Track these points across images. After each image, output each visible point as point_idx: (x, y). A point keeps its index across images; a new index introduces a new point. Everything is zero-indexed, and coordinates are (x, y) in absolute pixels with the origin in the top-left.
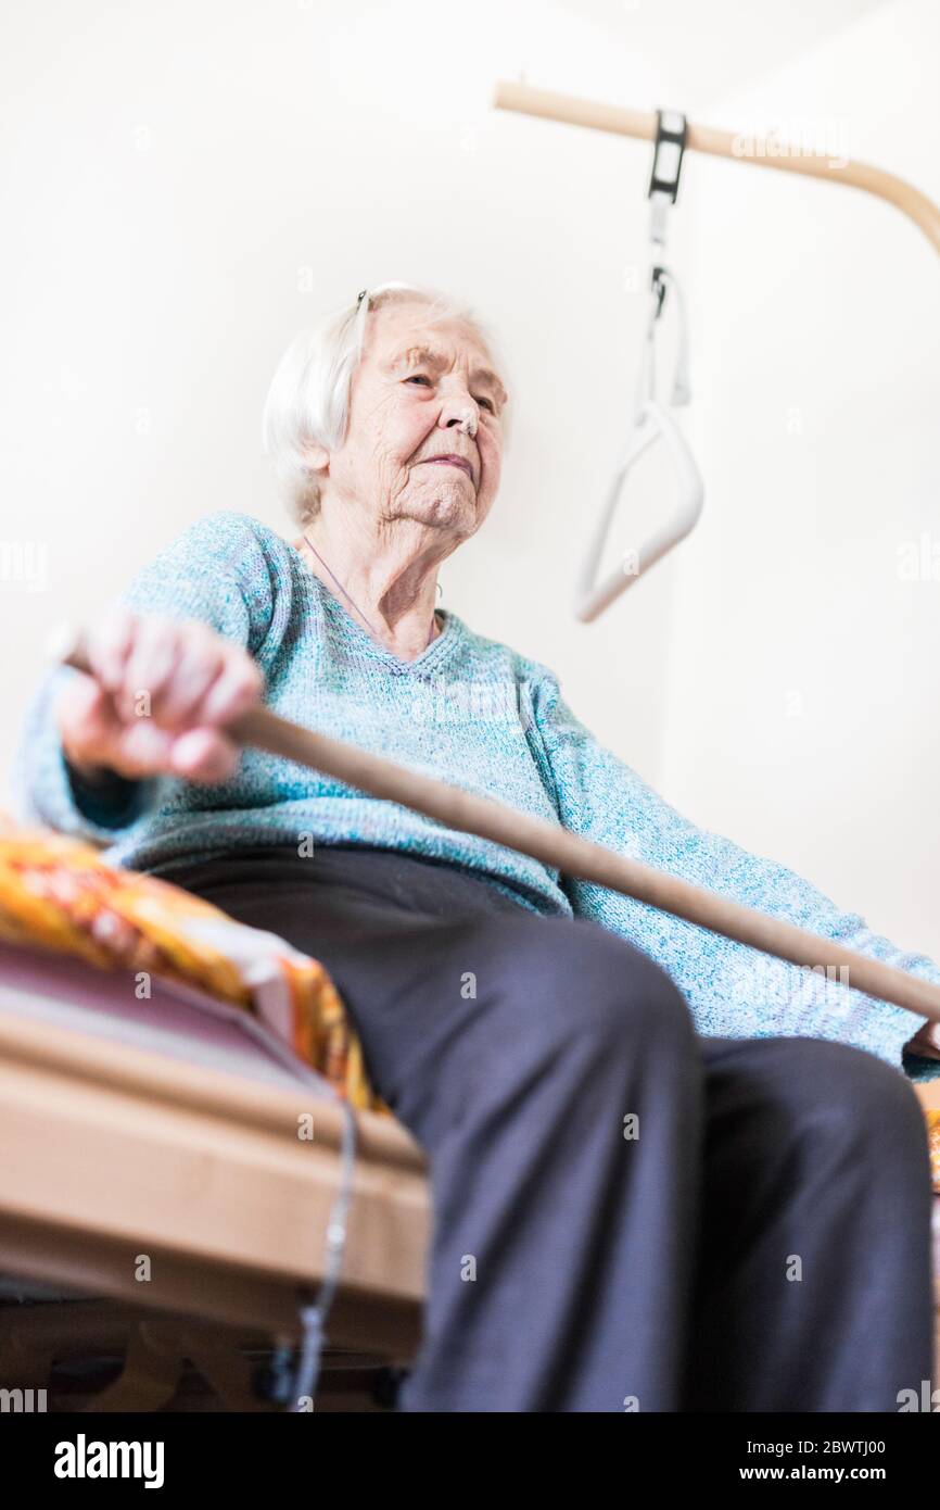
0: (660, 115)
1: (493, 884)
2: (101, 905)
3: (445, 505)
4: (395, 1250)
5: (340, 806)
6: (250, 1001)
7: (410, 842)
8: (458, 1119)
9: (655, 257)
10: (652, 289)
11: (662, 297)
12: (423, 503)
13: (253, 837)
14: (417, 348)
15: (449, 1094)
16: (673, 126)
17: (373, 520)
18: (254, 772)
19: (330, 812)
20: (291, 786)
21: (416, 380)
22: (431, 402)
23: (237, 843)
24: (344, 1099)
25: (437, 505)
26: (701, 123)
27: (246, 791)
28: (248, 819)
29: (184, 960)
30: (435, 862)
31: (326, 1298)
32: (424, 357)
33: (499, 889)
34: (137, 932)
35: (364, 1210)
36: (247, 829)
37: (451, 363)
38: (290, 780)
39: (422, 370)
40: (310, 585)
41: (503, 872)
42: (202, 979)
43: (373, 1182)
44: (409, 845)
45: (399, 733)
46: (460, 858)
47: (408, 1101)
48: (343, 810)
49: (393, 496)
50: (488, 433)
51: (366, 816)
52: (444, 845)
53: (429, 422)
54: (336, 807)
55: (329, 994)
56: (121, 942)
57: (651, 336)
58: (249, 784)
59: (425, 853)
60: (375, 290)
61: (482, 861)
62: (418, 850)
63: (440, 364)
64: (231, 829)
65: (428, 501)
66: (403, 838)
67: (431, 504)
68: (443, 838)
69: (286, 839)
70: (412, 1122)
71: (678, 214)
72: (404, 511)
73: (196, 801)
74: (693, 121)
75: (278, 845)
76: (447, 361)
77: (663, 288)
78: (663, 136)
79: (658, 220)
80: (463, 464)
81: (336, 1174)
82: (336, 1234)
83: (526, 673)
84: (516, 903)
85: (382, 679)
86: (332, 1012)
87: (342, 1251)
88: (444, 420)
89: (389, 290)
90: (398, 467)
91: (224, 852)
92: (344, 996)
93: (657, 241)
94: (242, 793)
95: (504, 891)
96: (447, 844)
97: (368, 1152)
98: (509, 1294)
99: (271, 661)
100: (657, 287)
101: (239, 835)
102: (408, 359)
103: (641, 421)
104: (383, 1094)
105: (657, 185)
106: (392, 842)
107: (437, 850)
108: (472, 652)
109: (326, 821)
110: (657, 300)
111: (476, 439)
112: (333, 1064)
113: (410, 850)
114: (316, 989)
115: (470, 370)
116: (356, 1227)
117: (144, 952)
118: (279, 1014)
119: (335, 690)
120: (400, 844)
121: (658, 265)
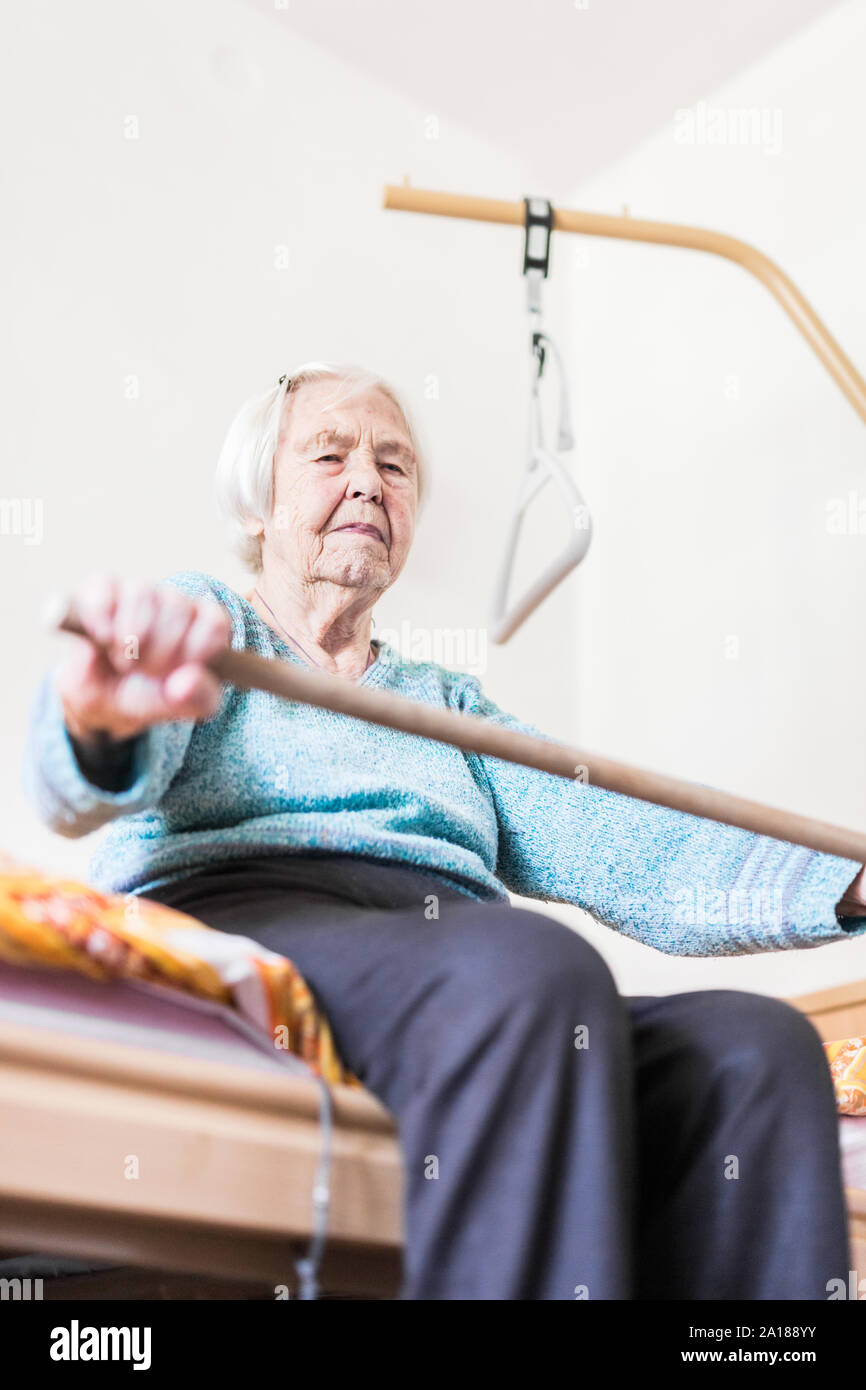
0: (527, 203)
1: (439, 878)
2: (93, 925)
3: (355, 568)
4: (374, 1205)
5: (300, 821)
6: (230, 997)
7: (362, 845)
8: (420, 1084)
9: (533, 325)
10: (534, 353)
11: (542, 358)
12: (336, 568)
13: (226, 852)
14: (326, 432)
16: (540, 211)
17: (298, 581)
18: (223, 792)
19: (292, 826)
21: (327, 458)
22: (341, 476)
23: (212, 860)
24: (319, 1076)
26: (567, 204)
27: (217, 810)
28: (221, 837)
29: (169, 967)
30: (387, 863)
31: (316, 1250)
32: (332, 439)
33: (444, 882)
34: (126, 946)
35: (344, 1171)
36: (220, 846)
37: (357, 439)
38: (254, 797)
39: (332, 450)
40: (260, 629)
42: (187, 982)
43: (350, 1146)
44: (362, 849)
45: (346, 749)
48: (303, 823)
49: (311, 562)
50: (395, 496)
51: (323, 827)
52: (392, 847)
53: (335, 496)
54: (296, 821)
55: (299, 985)
56: (113, 955)
57: (535, 392)
58: (220, 803)
59: (377, 855)
60: (293, 373)
61: (427, 859)
62: (370, 853)
63: (349, 443)
64: (207, 846)
65: (340, 566)
66: (356, 843)
67: (343, 569)
68: (392, 841)
69: (254, 852)
70: (381, 1091)
71: (550, 287)
72: (322, 575)
73: (175, 822)
74: (556, 206)
75: (248, 858)
76: (353, 438)
77: (543, 351)
78: (531, 221)
79: (534, 293)
80: (370, 529)
81: (316, 1141)
82: (321, 1194)
83: (452, 683)
84: (459, 893)
86: (303, 1001)
87: (327, 1209)
88: (350, 492)
89: (304, 373)
90: (314, 536)
92: (312, 987)
93: (534, 310)
94: (214, 812)
95: (449, 883)
96: (396, 846)
97: (342, 1120)
98: (476, 1232)
99: (230, 694)
100: (537, 350)
101: (213, 852)
102: (318, 442)
103: (534, 466)
105: (530, 263)
106: (347, 847)
107: (387, 852)
108: (404, 672)
109: (288, 834)
110: (538, 361)
111: (380, 501)
112: (307, 1046)
113: (363, 853)
114: (287, 982)
115: (374, 442)
116: (338, 1186)
117: (133, 963)
119: (288, 715)
120: (354, 848)
121: (536, 331)
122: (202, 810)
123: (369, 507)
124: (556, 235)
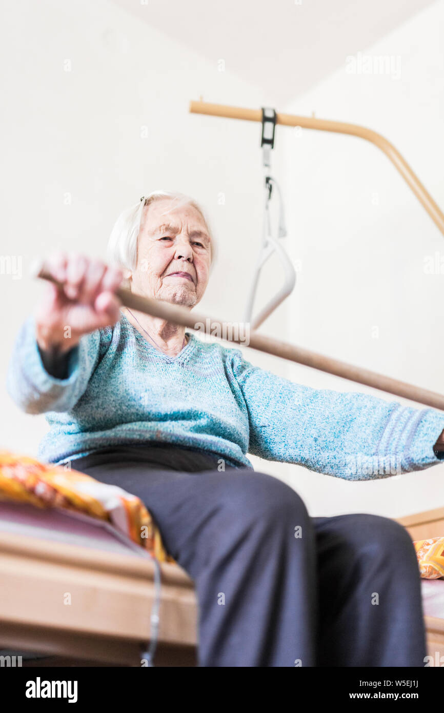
0: (263, 110)
1: (216, 456)
2: (38, 480)
3: (179, 295)
4: (182, 624)
5: (146, 426)
6: (108, 517)
8: (206, 563)
9: (265, 173)
10: (266, 187)
11: (270, 189)
12: (169, 294)
14: (164, 225)
15: (202, 552)
16: (269, 114)
19: (142, 428)
20: (124, 415)
21: (165, 239)
22: (171, 248)
23: (100, 446)
24: (154, 558)
25: (175, 295)
26: (283, 111)
27: (104, 419)
29: (77, 502)
31: (152, 648)
32: (167, 229)
34: (55, 491)
35: (167, 606)
36: (104, 439)
37: (180, 229)
39: (167, 234)
40: (128, 327)
41: (219, 452)
42: (86, 509)
43: (170, 594)
44: (177, 442)
45: (171, 389)
46: (200, 447)
47: (183, 556)
49: (156, 292)
50: (199, 258)
51: (158, 429)
53: (169, 258)
55: (144, 511)
56: (48, 495)
57: (267, 207)
58: (105, 415)
60: (147, 196)
61: (210, 448)
63: (176, 231)
65: (171, 293)
67: (172, 295)
69: (122, 442)
71: (275, 153)
74: (278, 112)
76: (178, 229)
77: (271, 186)
78: (265, 119)
79: (266, 156)
81: (153, 591)
82: (155, 619)
83: (227, 354)
85: (163, 365)
86: (146, 519)
87: (158, 626)
88: (176, 256)
89: (153, 196)
90: (157, 278)
91: (95, 451)
92: (151, 512)
93: (266, 165)
97: (166, 581)
99: (112, 359)
100: (268, 186)
102: (160, 230)
103: (266, 245)
104: (171, 554)
105: (265, 141)
110: (268, 191)
111: (191, 261)
112: (148, 543)
114: (138, 509)
115: (189, 231)
116: (164, 615)
117: (59, 500)
118: (122, 522)
119: (142, 371)
121: (267, 176)
122: (96, 419)
123: (186, 264)
124: (278, 127)
